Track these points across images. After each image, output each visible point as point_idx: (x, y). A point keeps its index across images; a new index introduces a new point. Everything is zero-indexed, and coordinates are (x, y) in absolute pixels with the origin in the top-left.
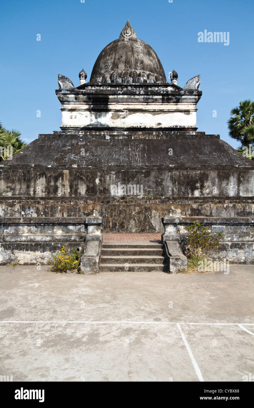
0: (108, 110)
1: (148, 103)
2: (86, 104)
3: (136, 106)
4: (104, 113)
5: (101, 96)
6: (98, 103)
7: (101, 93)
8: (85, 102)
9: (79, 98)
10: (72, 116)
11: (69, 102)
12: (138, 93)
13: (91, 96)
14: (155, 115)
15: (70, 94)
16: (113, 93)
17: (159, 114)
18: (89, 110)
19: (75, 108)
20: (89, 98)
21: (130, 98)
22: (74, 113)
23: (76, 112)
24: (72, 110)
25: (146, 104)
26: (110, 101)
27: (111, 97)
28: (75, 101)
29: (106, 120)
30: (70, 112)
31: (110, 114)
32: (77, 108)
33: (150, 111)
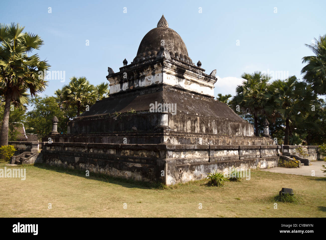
0: (183, 78)
1: (199, 78)
2: (174, 71)
3: (194, 79)
4: (181, 79)
5: (183, 69)
6: (180, 73)
7: (183, 67)
8: (175, 70)
9: (173, 66)
10: (168, 77)
11: (167, 67)
12: (197, 72)
13: (179, 67)
14: (201, 86)
15: (170, 63)
16: (188, 69)
17: (202, 86)
18: (176, 76)
19: (170, 73)
20: (177, 68)
21: (194, 74)
22: (169, 75)
23: (170, 75)
24: (168, 73)
25: (198, 79)
26: (185, 73)
27: (187, 70)
28: (170, 68)
29: (182, 84)
30: (167, 74)
31: (184, 80)
32: (171, 73)
33: (199, 84)
